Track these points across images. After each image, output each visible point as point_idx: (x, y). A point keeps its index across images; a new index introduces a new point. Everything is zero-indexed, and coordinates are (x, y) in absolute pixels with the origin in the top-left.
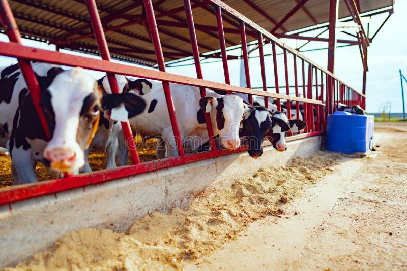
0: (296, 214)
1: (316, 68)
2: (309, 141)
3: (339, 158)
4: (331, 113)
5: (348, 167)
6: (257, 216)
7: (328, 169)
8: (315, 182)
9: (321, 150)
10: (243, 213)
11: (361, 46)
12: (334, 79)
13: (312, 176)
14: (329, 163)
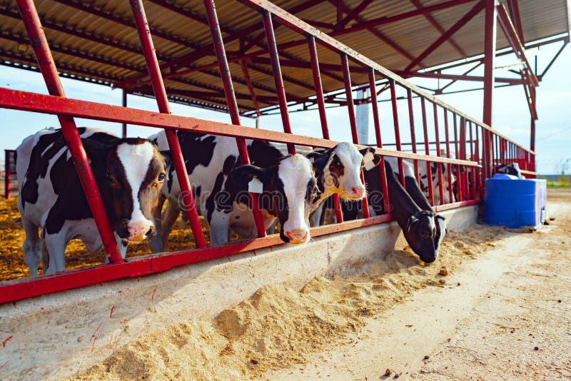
0: (459, 285)
1: (470, 122)
2: (463, 212)
3: (502, 233)
4: (489, 177)
5: (514, 243)
6: (419, 286)
7: (489, 245)
8: (475, 257)
9: (478, 223)
10: (404, 282)
11: (527, 86)
12: (492, 133)
13: (470, 251)
14: (489, 238)
